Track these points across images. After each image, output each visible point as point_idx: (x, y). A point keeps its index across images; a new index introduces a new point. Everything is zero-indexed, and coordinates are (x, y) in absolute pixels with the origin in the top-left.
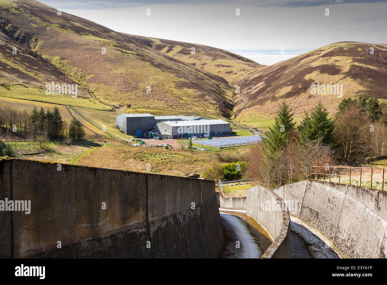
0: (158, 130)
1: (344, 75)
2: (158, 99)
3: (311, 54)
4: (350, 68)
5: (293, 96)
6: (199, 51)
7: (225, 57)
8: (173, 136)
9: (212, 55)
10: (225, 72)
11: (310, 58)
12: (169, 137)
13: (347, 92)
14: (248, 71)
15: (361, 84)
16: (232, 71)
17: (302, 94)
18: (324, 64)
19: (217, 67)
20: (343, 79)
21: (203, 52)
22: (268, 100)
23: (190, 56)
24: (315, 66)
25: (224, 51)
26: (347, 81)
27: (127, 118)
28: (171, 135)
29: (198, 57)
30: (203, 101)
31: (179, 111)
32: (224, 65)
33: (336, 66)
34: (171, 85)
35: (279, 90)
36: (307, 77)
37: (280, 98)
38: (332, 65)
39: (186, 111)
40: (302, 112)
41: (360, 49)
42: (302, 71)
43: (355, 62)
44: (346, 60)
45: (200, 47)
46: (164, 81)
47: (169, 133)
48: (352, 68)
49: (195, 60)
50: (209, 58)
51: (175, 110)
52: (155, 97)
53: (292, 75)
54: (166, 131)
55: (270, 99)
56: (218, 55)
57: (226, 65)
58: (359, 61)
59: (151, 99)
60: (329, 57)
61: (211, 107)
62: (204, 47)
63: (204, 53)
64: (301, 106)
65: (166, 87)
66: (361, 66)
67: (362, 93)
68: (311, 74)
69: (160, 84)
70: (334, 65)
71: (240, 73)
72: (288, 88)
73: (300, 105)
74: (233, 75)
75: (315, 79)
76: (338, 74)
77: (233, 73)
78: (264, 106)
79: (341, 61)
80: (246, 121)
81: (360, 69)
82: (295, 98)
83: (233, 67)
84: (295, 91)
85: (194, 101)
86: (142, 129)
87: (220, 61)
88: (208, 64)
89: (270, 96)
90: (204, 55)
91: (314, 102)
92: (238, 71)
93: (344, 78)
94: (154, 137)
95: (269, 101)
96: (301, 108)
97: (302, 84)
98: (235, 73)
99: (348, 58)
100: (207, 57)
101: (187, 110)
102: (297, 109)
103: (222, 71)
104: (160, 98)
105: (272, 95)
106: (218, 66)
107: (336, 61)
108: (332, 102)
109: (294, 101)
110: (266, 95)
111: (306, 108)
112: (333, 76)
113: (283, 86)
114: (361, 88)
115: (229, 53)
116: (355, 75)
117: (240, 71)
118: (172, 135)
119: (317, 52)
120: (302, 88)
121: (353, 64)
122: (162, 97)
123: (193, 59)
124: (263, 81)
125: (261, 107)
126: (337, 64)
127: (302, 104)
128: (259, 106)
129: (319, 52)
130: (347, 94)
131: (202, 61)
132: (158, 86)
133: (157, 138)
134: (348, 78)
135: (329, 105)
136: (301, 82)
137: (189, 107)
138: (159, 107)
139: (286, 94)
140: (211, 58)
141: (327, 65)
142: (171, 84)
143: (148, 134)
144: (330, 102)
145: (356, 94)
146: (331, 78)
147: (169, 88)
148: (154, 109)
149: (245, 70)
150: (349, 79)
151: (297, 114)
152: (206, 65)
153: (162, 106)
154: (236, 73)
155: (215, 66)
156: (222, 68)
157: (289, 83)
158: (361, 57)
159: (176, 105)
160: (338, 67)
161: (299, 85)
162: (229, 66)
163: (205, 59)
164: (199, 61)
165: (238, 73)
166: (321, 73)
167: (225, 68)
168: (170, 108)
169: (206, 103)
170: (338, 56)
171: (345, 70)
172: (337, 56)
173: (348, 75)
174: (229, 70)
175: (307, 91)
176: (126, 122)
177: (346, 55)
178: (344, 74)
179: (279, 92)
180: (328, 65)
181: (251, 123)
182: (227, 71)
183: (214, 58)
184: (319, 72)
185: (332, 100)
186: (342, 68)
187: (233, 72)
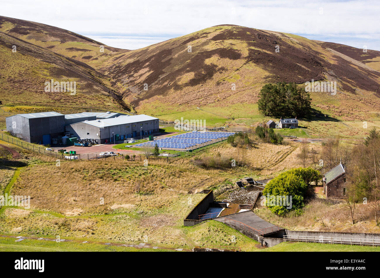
0: (74, 134)
1: (246, 60)
2: (36, 92)
3: (196, 36)
4: (248, 52)
5: (199, 84)
6: (39, 31)
7: (76, 39)
8: (101, 140)
9: (59, 36)
10: (81, 57)
11: (196, 41)
12: (94, 142)
13: (255, 78)
14: (111, 56)
15: (265, 69)
16: (91, 55)
17: (208, 81)
18: (221, 48)
19: (69, 51)
20: (247, 64)
21: (45, 32)
22: (170, 89)
23: (29, 36)
24: (211, 50)
25: (70, 32)
26: (251, 67)
27: (30, 120)
28: (97, 140)
29: (41, 37)
30: (94, 92)
31: (72, 106)
32: (79, 49)
33: (235, 50)
34: (45, 73)
35: (179, 77)
36: (208, 62)
37: (185, 87)
38: (230, 49)
39: (81, 106)
40: (216, 101)
41: (248, 33)
42: (197, 56)
43: (251, 46)
44: (241, 43)
45: (37, 25)
46: (32, 67)
47: (96, 136)
48: (251, 52)
49: (38, 42)
50: (55, 40)
51: (66, 105)
52: (31, 89)
53: (187, 60)
54: (88, 134)
55: (172, 87)
56: (67, 37)
57: (81, 48)
58: (254, 45)
59: (27, 92)
60: (221, 41)
61: (108, 99)
62: (43, 25)
63: (47, 33)
64: (212, 94)
65: (39, 76)
66: (258, 51)
67: (270, 79)
68: (210, 59)
69: (30, 71)
70: (231, 49)
71: (101, 58)
72: (190, 74)
73: (209, 93)
74: (93, 60)
75: (218, 64)
76: (239, 58)
77: (91, 59)
78: (168, 96)
79: (237, 45)
80: (155, 115)
81: (259, 54)
82: (202, 85)
83: (90, 51)
84: (200, 78)
85: (83, 92)
86: (50, 134)
87: (70, 44)
88: (56, 47)
89: (171, 84)
90: (48, 36)
91: (224, 90)
92: (98, 55)
93: (247, 62)
94: (75, 144)
95: (172, 90)
96: (213, 96)
97: (204, 69)
98: (95, 58)
99: (242, 42)
100: (53, 38)
101: (81, 104)
102: (208, 98)
103: (77, 56)
104: (39, 91)
105: (173, 83)
106: (71, 49)
107: (232, 44)
108: (244, 89)
109: (201, 89)
110: (163, 83)
111: (218, 96)
112: (235, 61)
113: (182, 73)
114: (267, 74)
115: (76, 35)
116: (256, 60)
117: (101, 56)
118: (99, 139)
119: (202, 34)
120: (206, 74)
121: (250, 48)
122: (41, 89)
123: (34, 40)
124: (145, 67)
125: (164, 97)
126: (235, 48)
127: (212, 92)
128: (161, 96)
129: (205, 35)
130: (256, 80)
131: (48, 43)
132: (28, 75)
133: (81, 144)
134: (250, 62)
135: (243, 92)
136: (202, 67)
137: (82, 101)
138: (42, 102)
139: (190, 81)
140: (59, 39)
141: (224, 48)
142: (44, 71)
143: (61, 141)
144: (242, 89)
145: (265, 80)
146: (233, 63)
147: (45, 77)
148: (37, 105)
149: (107, 55)
150: (252, 64)
151: (210, 103)
152: (54, 48)
153: (46, 100)
154: (97, 59)
155: (67, 50)
156: (77, 52)
157: (188, 69)
158: (254, 41)
159: (64, 98)
160: (237, 51)
161: (202, 71)
162: (85, 50)
163: (51, 40)
164: (44, 42)
165: (99, 59)
166: (221, 58)
167: (81, 52)
168: (58, 104)
169: (98, 94)
170: (231, 40)
171: (245, 55)
172: (229, 39)
173: (250, 59)
174: (86, 54)
175: (213, 77)
176: (29, 126)
177: (239, 39)
178: (245, 58)
179: (180, 79)
180: (226, 49)
181: (162, 116)
182: (83, 56)
183: (62, 39)
184: (219, 56)
185: (243, 87)
186: (241, 52)
187: (92, 57)
